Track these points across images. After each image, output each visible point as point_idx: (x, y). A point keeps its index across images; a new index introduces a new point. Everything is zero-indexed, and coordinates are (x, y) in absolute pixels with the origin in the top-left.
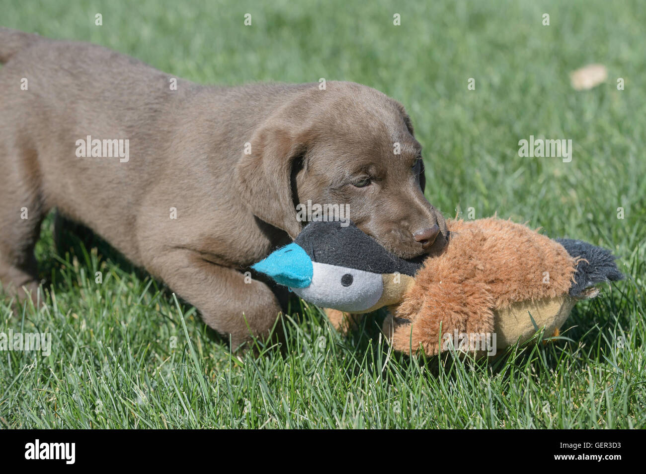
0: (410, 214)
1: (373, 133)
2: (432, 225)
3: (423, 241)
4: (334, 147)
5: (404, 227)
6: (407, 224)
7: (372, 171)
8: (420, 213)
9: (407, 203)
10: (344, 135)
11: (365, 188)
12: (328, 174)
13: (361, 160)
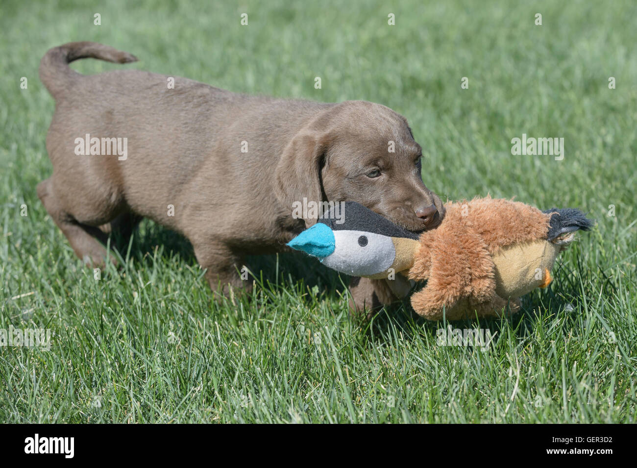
0: (412, 197)
1: (381, 134)
2: (430, 204)
3: (423, 217)
4: (350, 145)
5: (407, 206)
6: (409, 203)
7: (381, 163)
8: (420, 195)
9: (410, 188)
10: (357, 136)
11: (376, 178)
12: (346, 168)
13: (371, 155)
